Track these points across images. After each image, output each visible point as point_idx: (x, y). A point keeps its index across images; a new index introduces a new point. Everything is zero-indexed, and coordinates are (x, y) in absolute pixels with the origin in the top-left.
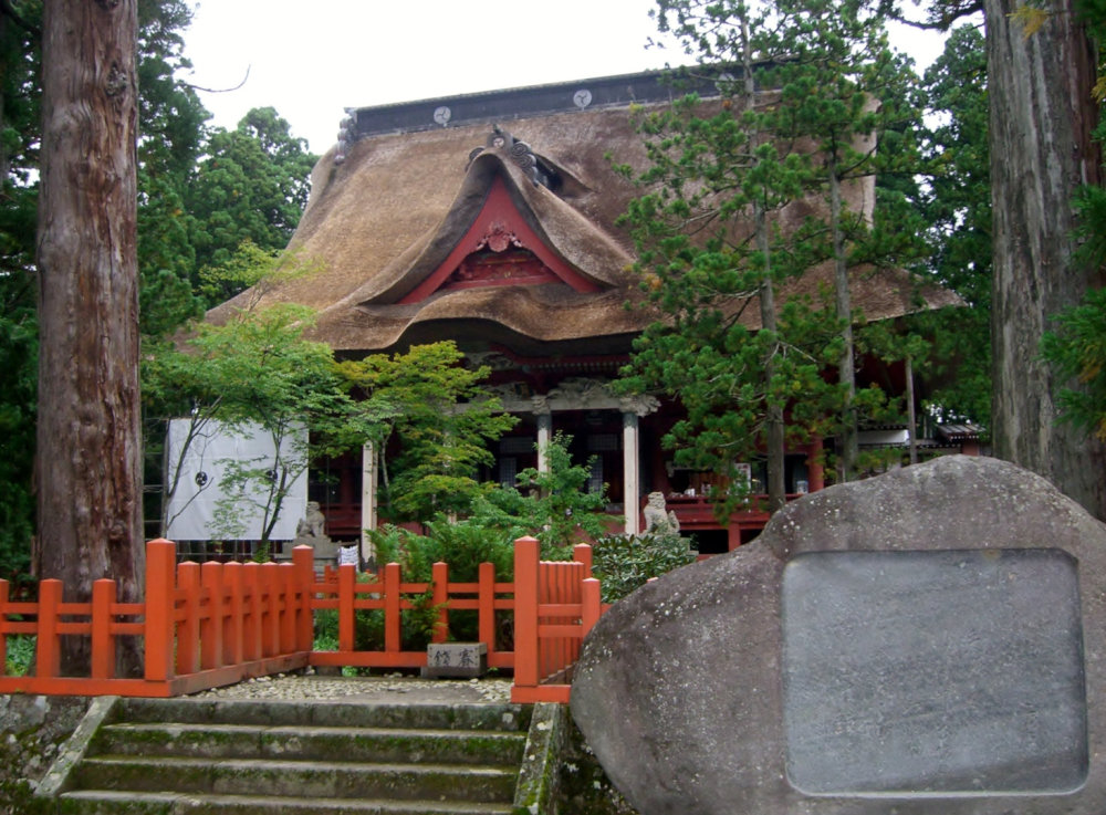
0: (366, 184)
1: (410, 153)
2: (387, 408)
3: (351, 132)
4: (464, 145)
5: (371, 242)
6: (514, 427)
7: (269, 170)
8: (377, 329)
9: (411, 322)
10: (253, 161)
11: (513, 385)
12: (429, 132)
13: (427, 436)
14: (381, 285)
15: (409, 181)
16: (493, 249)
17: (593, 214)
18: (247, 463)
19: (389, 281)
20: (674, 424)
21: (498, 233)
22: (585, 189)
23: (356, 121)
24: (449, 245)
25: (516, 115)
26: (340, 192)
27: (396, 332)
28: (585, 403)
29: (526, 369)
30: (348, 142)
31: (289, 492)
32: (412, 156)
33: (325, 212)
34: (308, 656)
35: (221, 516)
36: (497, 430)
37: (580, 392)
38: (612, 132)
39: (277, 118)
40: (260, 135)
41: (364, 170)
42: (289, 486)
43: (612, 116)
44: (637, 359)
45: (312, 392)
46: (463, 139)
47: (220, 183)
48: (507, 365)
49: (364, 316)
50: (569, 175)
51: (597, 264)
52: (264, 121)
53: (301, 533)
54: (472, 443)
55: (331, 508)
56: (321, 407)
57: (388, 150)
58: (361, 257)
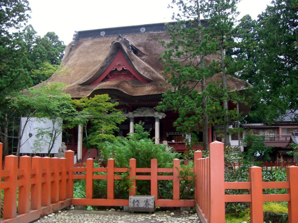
0: (81, 52)
1: (93, 44)
2: (87, 113)
3: (76, 38)
4: (109, 42)
5: (82, 68)
6: (125, 120)
7: (52, 49)
8: (84, 92)
9: (94, 90)
10: (48, 46)
11: (123, 109)
12: (99, 38)
13: (99, 122)
14: (85, 79)
15: (93, 52)
16: (118, 70)
17: (146, 61)
18: (44, 129)
19: (87, 78)
20: (177, 119)
21: (119, 65)
22: (144, 54)
23: (78, 35)
24: (105, 68)
25: (124, 34)
26: (73, 54)
27: (89, 93)
28: (144, 115)
29: (127, 104)
30: (76, 40)
31: (57, 139)
32: (94, 45)
33: (68, 60)
34: (71, 201)
35: (36, 145)
36: (120, 121)
37: (143, 111)
38: (151, 39)
39: (55, 35)
40: (50, 39)
41: (80, 48)
42: (57, 137)
43: (151, 35)
44: (164, 100)
45: (65, 108)
46: (109, 40)
47: (38, 51)
48: (121, 103)
49: (80, 88)
50: (139, 50)
51: (148, 74)
52: (52, 36)
53: (60, 151)
54: (113, 124)
55: (69, 144)
56: (67, 113)
57: (87, 43)
58: (79, 72)
